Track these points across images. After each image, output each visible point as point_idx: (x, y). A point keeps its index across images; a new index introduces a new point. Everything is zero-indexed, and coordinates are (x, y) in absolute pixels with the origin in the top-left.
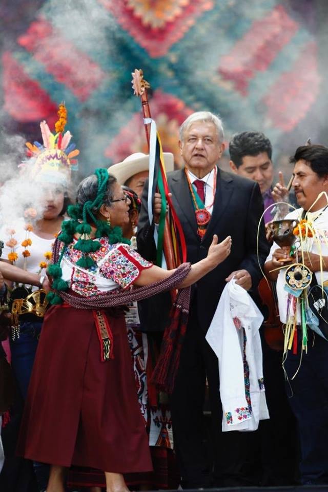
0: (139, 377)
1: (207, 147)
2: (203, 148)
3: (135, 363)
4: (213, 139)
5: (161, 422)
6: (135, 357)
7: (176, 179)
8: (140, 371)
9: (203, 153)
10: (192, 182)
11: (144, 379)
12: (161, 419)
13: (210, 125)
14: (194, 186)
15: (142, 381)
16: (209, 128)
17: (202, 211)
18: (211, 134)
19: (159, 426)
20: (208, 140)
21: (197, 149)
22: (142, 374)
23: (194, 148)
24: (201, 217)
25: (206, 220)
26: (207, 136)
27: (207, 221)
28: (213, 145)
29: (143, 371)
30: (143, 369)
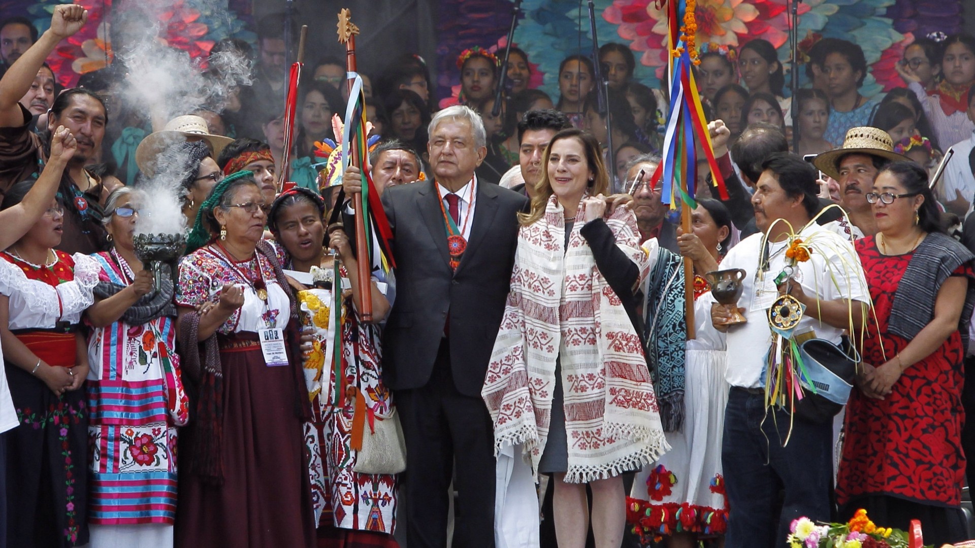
0: (342, 440)
1: (457, 151)
2: (452, 152)
3: (336, 422)
4: (465, 141)
5: (371, 498)
6: (335, 415)
7: (423, 193)
8: (343, 434)
9: (453, 159)
10: (443, 197)
11: (348, 443)
12: (371, 495)
13: (462, 123)
14: (446, 202)
15: (345, 445)
16: (462, 127)
17: (457, 238)
18: (462, 135)
19: (368, 503)
20: (459, 143)
21: (444, 154)
22: (346, 437)
23: (441, 153)
24: (455, 245)
25: (460, 251)
26: (457, 138)
27: (462, 252)
28: (466, 149)
29: (346, 433)
30: (346, 430)
